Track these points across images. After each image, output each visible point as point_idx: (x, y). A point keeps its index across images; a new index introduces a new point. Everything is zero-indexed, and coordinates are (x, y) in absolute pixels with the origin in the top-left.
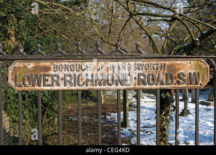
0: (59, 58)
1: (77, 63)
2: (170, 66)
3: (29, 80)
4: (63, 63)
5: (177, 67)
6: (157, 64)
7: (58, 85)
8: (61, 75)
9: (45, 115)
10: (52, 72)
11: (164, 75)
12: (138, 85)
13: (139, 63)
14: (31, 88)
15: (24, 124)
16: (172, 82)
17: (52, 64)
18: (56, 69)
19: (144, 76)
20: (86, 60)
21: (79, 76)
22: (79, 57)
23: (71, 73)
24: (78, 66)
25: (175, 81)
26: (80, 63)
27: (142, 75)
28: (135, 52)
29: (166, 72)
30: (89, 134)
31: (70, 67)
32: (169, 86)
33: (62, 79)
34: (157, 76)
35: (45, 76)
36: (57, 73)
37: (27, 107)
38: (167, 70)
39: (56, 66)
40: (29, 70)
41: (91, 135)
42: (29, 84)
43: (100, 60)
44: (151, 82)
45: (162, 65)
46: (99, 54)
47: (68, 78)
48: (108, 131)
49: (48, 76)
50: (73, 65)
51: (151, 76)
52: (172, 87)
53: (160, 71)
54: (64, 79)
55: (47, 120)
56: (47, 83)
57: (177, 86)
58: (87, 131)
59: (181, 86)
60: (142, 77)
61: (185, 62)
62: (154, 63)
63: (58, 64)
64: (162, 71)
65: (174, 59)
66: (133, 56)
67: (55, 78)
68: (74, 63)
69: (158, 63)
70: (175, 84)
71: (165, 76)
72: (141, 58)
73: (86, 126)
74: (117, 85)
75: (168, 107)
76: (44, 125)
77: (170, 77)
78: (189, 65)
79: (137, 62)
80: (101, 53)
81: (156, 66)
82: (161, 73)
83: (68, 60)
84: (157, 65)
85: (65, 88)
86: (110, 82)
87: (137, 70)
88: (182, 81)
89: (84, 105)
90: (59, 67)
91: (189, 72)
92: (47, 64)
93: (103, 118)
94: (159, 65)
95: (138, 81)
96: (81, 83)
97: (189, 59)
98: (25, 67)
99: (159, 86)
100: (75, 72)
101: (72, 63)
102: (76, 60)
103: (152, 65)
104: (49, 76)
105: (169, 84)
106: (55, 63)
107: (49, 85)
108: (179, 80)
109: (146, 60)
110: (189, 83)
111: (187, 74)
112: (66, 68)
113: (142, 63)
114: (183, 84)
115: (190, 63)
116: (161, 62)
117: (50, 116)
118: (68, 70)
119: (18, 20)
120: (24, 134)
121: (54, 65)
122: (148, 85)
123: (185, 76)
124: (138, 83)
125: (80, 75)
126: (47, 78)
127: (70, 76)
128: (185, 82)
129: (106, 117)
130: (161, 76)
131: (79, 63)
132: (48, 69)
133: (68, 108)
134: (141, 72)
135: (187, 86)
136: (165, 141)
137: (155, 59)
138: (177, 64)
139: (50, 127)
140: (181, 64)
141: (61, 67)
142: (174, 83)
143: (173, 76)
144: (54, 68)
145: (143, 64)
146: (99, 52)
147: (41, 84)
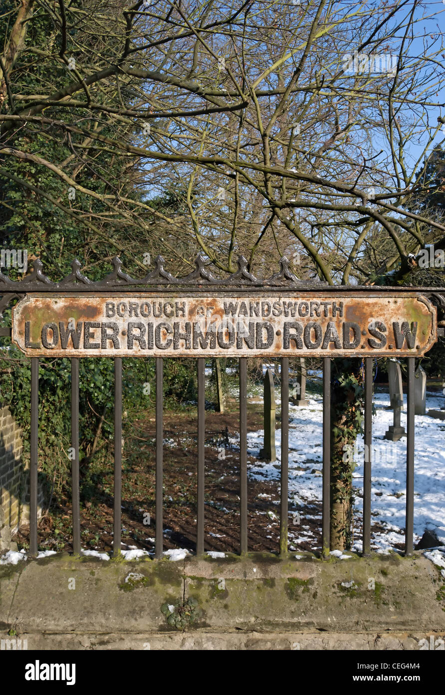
0: (119, 288)
1: (155, 300)
2: (352, 309)
3: (54, 334)
4: (126, 300)
5: (367, 310)
6: (325, 305)
7: (115, 345)
8: (122, 325)
9: (99, 431)
10: (102, 319)
11: (338, 326)
12: (285, 348)
13: (287, 300)
14: (58, 351)
15: (52, 445)
16: (357, 343)
17: (103, 301)
18: (111, 313)
19: (296, 329)
20: (175, 294)
21: (159, 327)
22: (161, 288)
23: (143, 320)
24: (157, 306)
25: (363, 341)
26: (163, 301)
27: (293, 327)
28: (279, 279)
29: (343, 320)
30: (190, 474)
31: (142, 307)
32: (350, 351)
33: (123, 334)
34: (324, 329)
35: (88, 325)
36: (112, 320)
37: (60, 411)
38: (346, 318)
39: (110, 306)
40: (55, 312)
41: (194, 475)
42: (56, 342)
43: (205, 294)
44: (313, 342)
45: (334, 307)
46: (201, 282)
47: (136, 332)
48: (231, 468)
49: (94, 326)
50: (147, 304)
51: (312, 329)
52: (357, 354)
53: (331, 319)
54: (127, 333)
55: (102, 443)
56: (91, 341)
57: (367, 350)
58: (187, 468)
59: (375, 351)
60: (292, 331)
61: (384, 301)
62: (319, 301)
63: (116, 302)
64: (335, 319)
65: (361, 294)
66: (272, 286)
67: (109, 332)
68: (149, 301)
69: (327, 301)
70: (363, 347)
71: (341, 329)
72: (290, 291)
73: (184, 458)
74: (239, 347)
75: (352, 405)
76: (96, 452)
77: (352, 330)
78: (392, 306)
79: (283, 300)
80: (207, 279)
81: (322, 308)
82: (333, 324)
83: (137, 294)
84: (326, 307)
85: (130, 352)
86: (225, 341)
87: (282, 316)
88: (377, 341)
89: (183, 415)
90: (118, 309)
91: (393, 320)
92: (93, 301)
93: (222, 442)
94: (329, 307)
95: (285, 340)
96: (163, 342)
97: (394, 294)
98: (48, 307)
99: (328, 350)
100: (152, 319)
101: (144, 300)
102: (153, 294)
103: (314, 306)
104: (96, 326)
105: (351, 347)
106: (110, 300)
107: (96, 346)
108: (372, 338)
109: (301, 294)
110: (393, 345)
111: (388, 326)
112: (133, 309)
113: (293, 301)
114: (380, 346)
115: (396, 302)
116: (334, 300)
117: (109, 433)
118: (136, 315)
119: (48, 234)
120: (52, 466)
121: (107, 304)
122: (305, 348)
123: (385, 330)
124: (285, 343)
125: (160, 324)
126: (91, 330)
127: (140, 326)
128: (384, 343)
129: (227, 440)
130: (333, 330)
131: (160, 300)
132: (94, 311)
133: (149, 421)
134: (290, 319)
135: (388, 351)
136: (347, 480)
137: (320, 294)
138: (368, 304)
139: (110, 456)
140: (376, 303)
141: (121, 307)
142: (362, 343)
143: (358, 329)
144: (108, 309)
145: (295, 304)
146: (203, 277)
147: (78, 343)
